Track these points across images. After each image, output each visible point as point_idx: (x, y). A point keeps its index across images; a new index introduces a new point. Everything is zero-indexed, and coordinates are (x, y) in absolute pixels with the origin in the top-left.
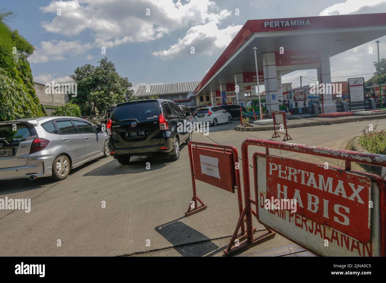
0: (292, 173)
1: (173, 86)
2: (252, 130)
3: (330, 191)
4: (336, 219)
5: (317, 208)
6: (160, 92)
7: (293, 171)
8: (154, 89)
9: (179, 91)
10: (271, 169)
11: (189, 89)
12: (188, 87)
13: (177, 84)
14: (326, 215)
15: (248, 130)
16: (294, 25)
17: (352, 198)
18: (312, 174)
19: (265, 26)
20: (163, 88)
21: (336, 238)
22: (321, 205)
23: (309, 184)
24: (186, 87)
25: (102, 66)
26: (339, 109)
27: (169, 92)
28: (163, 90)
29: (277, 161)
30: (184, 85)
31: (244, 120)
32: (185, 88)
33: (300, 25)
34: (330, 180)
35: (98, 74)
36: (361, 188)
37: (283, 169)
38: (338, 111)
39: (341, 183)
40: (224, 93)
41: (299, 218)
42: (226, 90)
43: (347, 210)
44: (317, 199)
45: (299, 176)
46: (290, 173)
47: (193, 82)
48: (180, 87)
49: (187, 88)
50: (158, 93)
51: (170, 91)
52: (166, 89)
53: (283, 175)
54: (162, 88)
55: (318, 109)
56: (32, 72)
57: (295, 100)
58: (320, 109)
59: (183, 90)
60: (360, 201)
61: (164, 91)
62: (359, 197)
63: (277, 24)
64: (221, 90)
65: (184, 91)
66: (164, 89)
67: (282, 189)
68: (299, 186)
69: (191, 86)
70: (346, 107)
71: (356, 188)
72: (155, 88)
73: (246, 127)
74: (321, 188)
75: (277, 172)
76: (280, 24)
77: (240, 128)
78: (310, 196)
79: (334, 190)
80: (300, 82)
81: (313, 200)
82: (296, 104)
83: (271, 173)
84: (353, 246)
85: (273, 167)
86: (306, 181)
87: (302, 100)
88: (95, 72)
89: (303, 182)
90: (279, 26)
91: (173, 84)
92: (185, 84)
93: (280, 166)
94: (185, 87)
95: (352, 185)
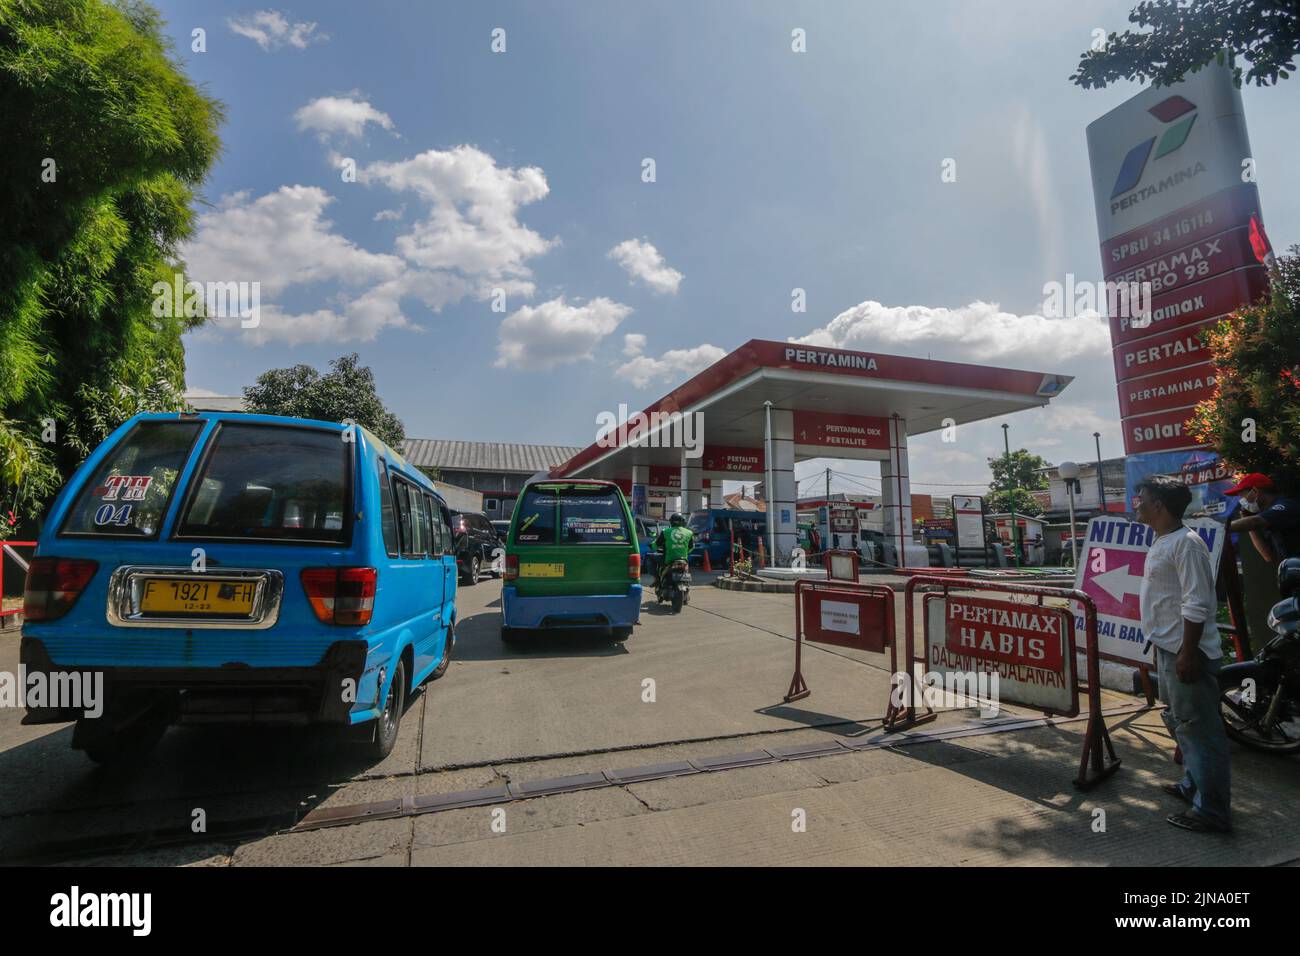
0: (981, 614)
1: (484, 447)
2: (760, 589)
3: (1025, 627)
4: (1031, 655)
5: (1011, 647)
6: (446, 460)
7: (982, 611)
8: (426, 452)
9: (502, 467)
10: (953, 611)
11: (530, 463)
12: (529, 458)
13: (497, 445)
14: (1021, 653)
15: (751, 589)
16: (844, 364)
17: (1045, 630)
18: (1005, 612)
19: (788, 358)
20: (455, 452)
21: (1032, 677)
22: (1015, 644)
23: (1001, 624)
24: (523, 458)
25: (342, 374)
26: (935, 561)
27: (472, 465)
28: (454, 457)
29: (961, 601)
30: (518, 449)
31: (738, 565)
32: (520, 461)
33: (858, 366)
34: (1024, 616)
35: (329, 395)
36: (1053, 619)
37: (969, 610)
38: (931, 565)
39: (1035, 618)
40: (641, 490)
41: (989, 664)
42: (646, 479)
43: (1042, 643)
44: (1011, 638)
45: (990, 616)
46: (979, 614)
47: (543, 447)
48: (505, 455)
49: (526, 459)
50: (440, 464)
51: (476, 462)
52: (462, 453)
53: (969, 616)
54: (451, 452)
55: (892, 556)
56: (186, 372)
57: (833, 528)
58: (895, 555)
59: (513, 464)
60: (1053, 632)
61: (457, 460)
62: (1052, 628)
63: (812, 357)
64: (634, 480)
65: (517, 467)
66: (458, 456)
67: (968, 634)
68: (989, 627)
69: (536, 456)
70: (947, 558)
71: (1049, 620)
72: (430, 450)
73: (746, 582)
74: (1014, 626)
75: (961, 614)
76: (818, 358)
77: (729, 583)
78: (1002, 636)
79: (1028, 626)
80: (826, 483)
81: (1007, 640)
82: (836, 540)
83: (952, 616)
84: (1049, 680)
85: (956, 608)
86: (998, 621)
87: (849, 532)
88: (322, 390)
89: (994, 622)
90: (815, 361)
91: (484, 444)
92: (521, 448)
93: (965, 607)
94: (519, 456)
95: (1045, 618)
